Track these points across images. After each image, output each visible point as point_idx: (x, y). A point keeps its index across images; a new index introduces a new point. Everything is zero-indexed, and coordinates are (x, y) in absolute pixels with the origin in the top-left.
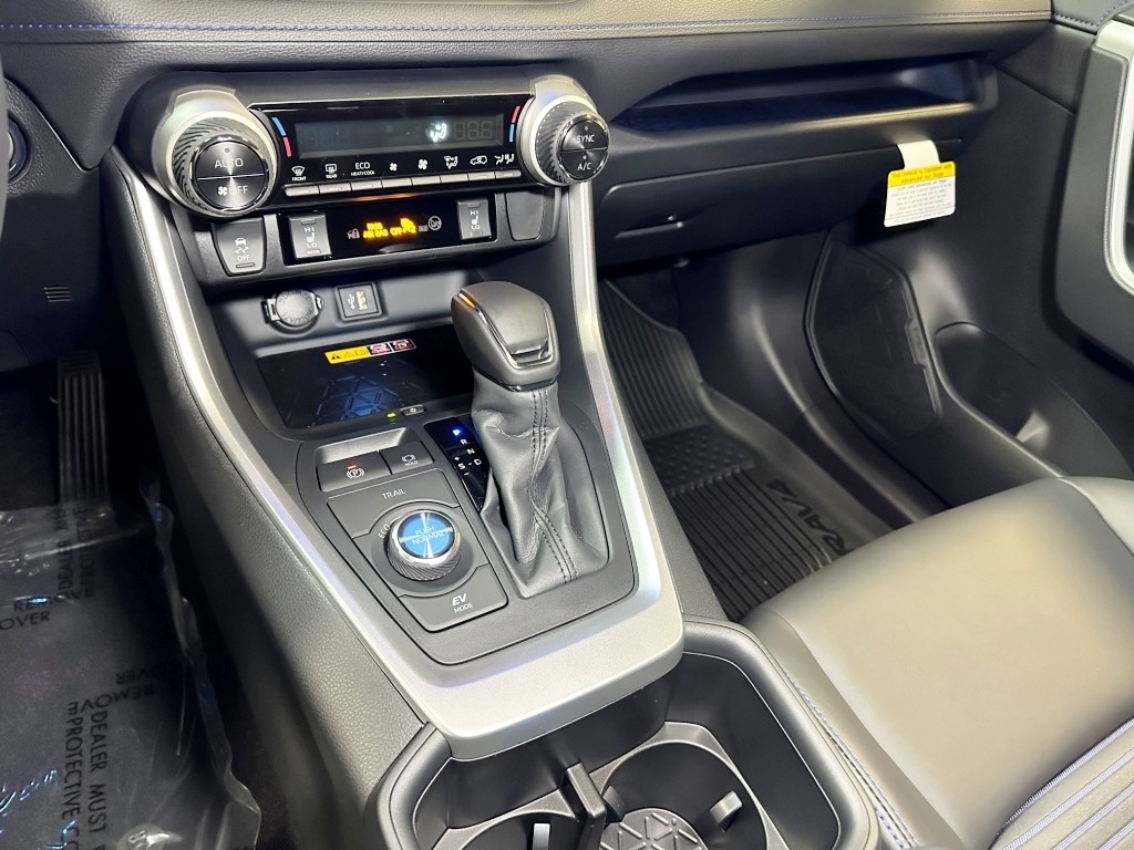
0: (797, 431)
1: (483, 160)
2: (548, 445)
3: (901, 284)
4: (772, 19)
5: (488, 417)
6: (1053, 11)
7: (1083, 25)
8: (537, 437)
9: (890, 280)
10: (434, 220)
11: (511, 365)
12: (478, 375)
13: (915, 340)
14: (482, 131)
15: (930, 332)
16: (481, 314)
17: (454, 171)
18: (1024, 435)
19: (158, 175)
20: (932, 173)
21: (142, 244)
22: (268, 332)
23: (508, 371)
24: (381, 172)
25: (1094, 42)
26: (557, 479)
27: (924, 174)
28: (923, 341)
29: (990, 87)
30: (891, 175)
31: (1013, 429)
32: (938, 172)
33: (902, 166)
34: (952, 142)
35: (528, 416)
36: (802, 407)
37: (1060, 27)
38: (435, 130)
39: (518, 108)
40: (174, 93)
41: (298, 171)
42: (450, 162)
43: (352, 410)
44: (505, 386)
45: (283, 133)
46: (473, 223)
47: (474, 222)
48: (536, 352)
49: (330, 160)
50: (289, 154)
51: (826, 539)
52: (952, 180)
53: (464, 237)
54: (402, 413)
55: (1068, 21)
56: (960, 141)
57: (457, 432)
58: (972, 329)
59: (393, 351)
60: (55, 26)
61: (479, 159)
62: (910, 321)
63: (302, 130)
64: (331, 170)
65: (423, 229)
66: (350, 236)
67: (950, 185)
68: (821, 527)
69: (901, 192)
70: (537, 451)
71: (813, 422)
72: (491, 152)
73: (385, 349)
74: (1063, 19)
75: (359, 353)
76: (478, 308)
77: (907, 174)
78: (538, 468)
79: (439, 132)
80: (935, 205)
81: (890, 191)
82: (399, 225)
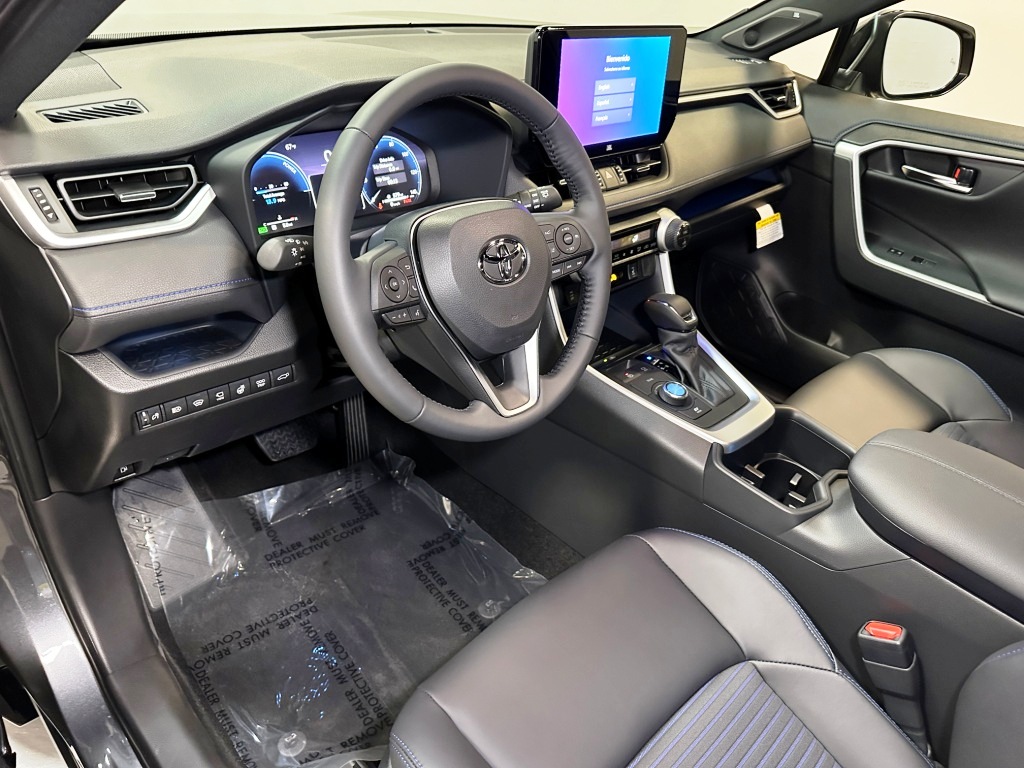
1: (648, 246)
3: (751, 276)
5: (670, 347)
6: (812, 138)
7: (827, 143)
13: (764, 304)
14: (648, 235)
15: (771, 299)
17: (640, 252)
18: (831, 344)
20: (772, 220)
25: (834, 151)
27: (769, 221)
28: (769, 305)
29: (787, 174)
30: (757, 224)
31: (825, 341)
32: (774, 219)
33: (759, 218)
34: (775, 201)
37: (816, 145)
38: (635, 238)
39: (658, 224)
42: (639, 249)
44: (681, 332)
47: (633, 272)
52: (780, 221)
53: (630, 279)
55: (820, 142)
57: (649, 358)
58: (794, 295)
61: (646, 246)
67: (780, 223)
69: (761, 231)
74: (817, 141)
77: (762, 222)
80: (775, 234)
81: (758, 231)
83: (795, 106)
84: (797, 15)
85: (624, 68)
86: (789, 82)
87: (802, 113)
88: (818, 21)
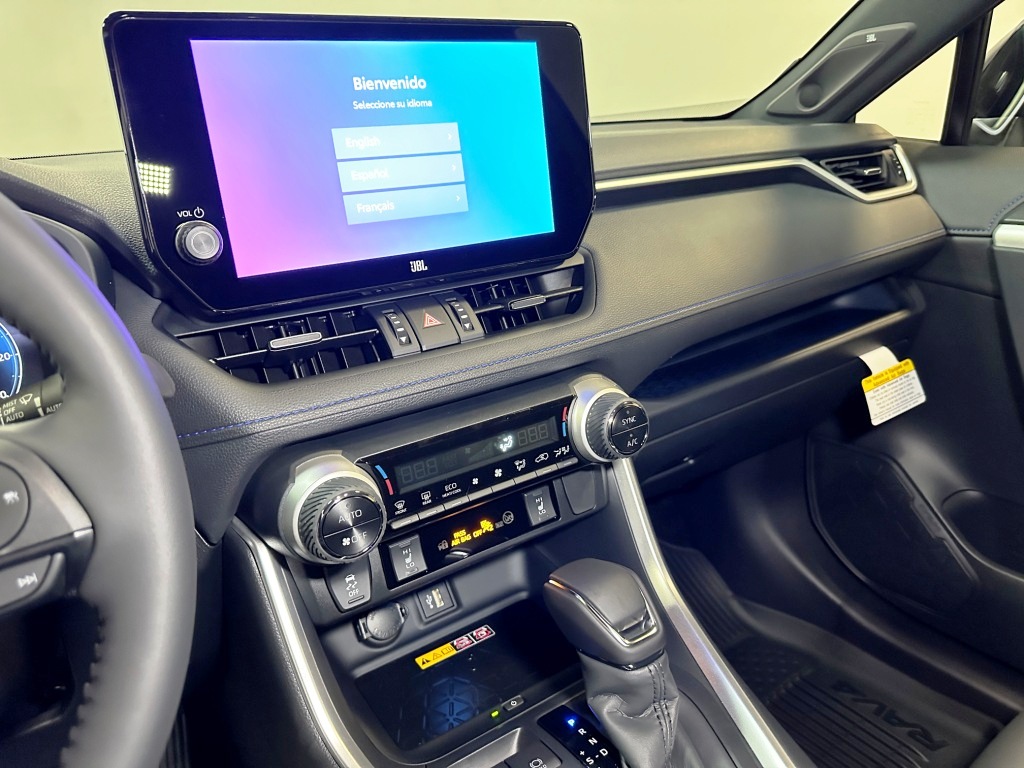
0: (840, 626)
1: (545, 456)
2: (672, 719)
3: (892, 467)
4: (741, 290)
5: (606, 702)
6: (946, 228)
7: (976, 232)
8: (660, 713)
9: (881, 467)
10: (507, 514)
11: (621, 642)
12: (585, 658)
13: (925, 516)
14: (540, 433)
15: (935, 504)
16: (578, 596)
17: (524, 471)
19: (283, 538)
20: (895, 372)
21: (267, 602)
22: (363, 650)
23: (621, 651)
24: (467, 488)
25: (992, 243)
26: (689, 753)
27: (890, 375)
28: (933, 516)
29: (914, 293)
30: (864, 382)
32: (900, 370)
33: (868, 372)
34: (901, 343)
35: (649, 693)
36: (838, 600)
37: (956, 238)
38: (504, 443)
39: (566, 408)
40: (293, 466)
41: (400, 506)
42: (520, 465)
43: (455, 716)
44: (618, 666)
45: (385, 477)
46: (540, 510)
47: (540, 508)
48: (639, 624)
49: (424, 489)
50: (391, 493)
51: (911, 735)
52: (914, 374)
53: (534, 523)
54: (504, 708)
55: (961, 232)
56: (906, 341)
57: (571, 722)
58: (973, 494)
59: (476, 643)
60: (192, 434)
61: (542, 457)
62: (913, 499)
63: (401, 471)
64: (426, 497)
65: (498, 525)
66: (440, 548)
67: (914, 378)
68: (902, 723)
69: (876, 394)
70: (664, 729)
71: (855, 614)
72: (550, 449)
73: (468, 642)
74: (956, 232)
75: (445, 651)
76: (572, 591)
77: (876, 378)
78: (669, 747)
79: (507, 443)
80: (908, 397)
81: (868, 395)
82: (479, 527)
83: (906, 181)
84: (871, 38)
85: (413, 104)
86: (887, 148)
87: (919, 191)
88: (908, 37)
